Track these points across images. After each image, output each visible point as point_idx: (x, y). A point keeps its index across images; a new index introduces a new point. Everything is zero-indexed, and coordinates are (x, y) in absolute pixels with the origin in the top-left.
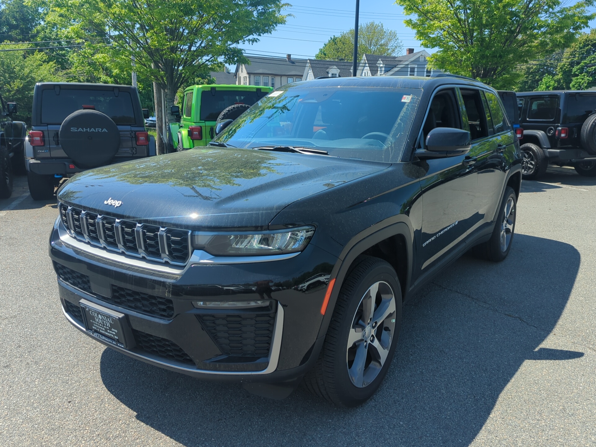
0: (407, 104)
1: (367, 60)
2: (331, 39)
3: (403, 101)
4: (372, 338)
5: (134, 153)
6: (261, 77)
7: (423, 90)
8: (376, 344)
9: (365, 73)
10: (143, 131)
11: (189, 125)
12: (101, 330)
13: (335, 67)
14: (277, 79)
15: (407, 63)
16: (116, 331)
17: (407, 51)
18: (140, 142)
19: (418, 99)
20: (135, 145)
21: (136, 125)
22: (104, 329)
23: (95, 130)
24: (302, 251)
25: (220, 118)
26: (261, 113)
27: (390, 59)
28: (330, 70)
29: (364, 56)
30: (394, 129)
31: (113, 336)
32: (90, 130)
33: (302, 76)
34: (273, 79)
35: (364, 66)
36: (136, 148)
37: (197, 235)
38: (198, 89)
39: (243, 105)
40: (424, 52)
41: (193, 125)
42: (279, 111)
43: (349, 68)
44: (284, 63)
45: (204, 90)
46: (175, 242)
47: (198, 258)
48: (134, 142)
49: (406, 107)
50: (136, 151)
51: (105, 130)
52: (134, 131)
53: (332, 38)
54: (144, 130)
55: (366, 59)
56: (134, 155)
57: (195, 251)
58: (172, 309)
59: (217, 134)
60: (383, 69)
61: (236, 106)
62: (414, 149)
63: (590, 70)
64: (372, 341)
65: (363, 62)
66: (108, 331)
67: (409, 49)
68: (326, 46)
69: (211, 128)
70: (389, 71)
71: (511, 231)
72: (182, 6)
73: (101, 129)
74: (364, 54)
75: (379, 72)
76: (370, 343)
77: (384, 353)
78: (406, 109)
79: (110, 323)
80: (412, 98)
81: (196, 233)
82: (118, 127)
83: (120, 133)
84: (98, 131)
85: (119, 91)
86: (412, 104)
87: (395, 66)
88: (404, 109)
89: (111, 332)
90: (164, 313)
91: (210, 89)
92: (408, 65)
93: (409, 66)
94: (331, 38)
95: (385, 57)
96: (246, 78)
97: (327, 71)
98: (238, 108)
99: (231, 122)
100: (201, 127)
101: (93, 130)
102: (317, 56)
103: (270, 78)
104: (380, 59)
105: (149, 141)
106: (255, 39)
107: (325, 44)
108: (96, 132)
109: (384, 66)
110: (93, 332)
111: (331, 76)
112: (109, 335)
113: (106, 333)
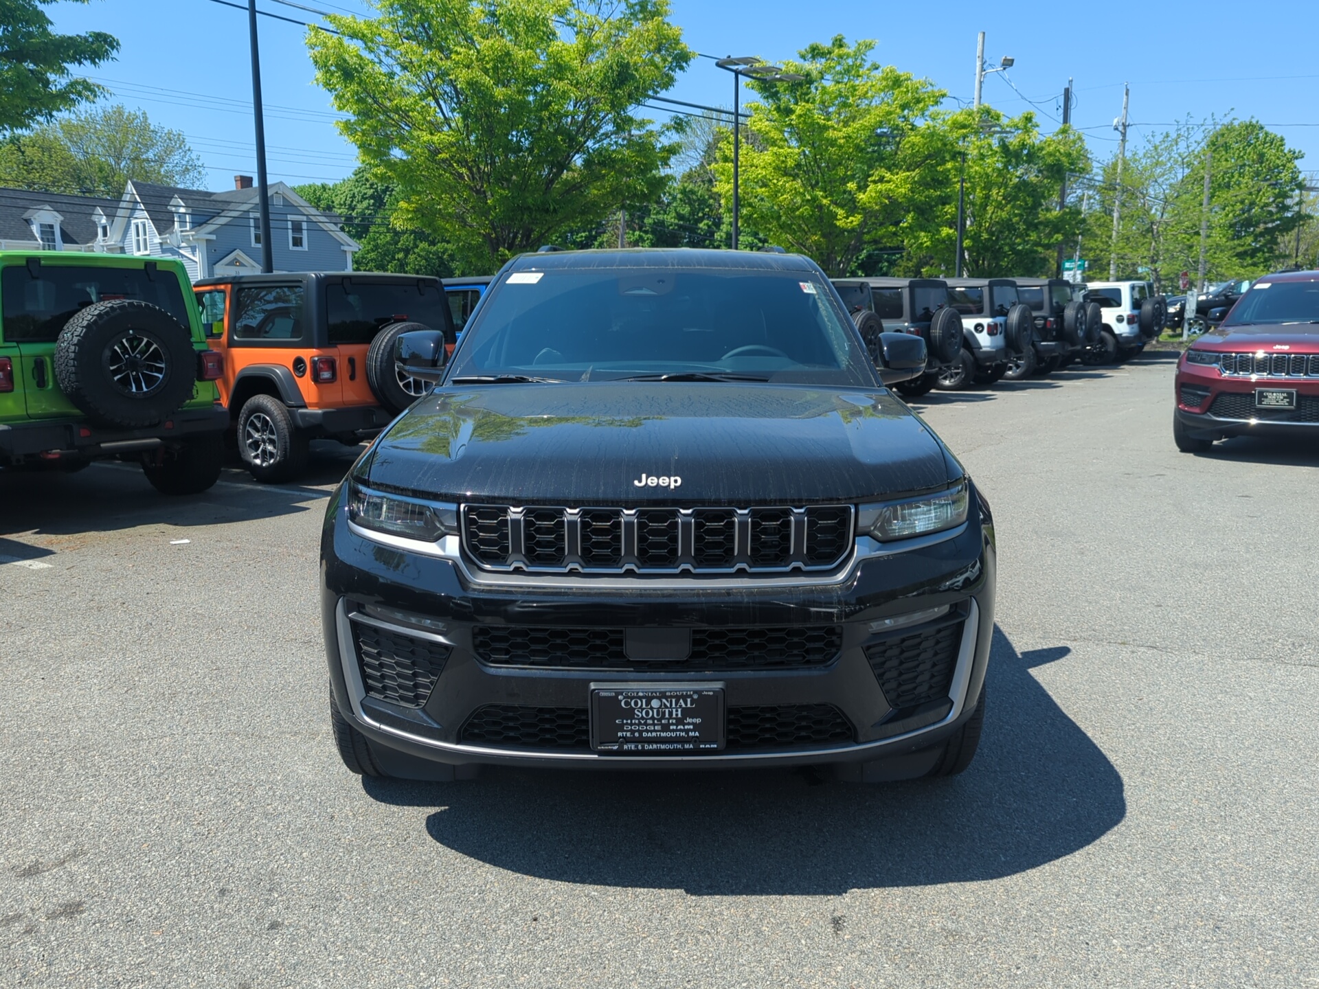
1: (139, 195)
9: (137, 227)
12: (649, 731)
13: (48, 207)
15: (245, 207)
16: (697, 721)
17: (236, 181)
22: (659, 728)
27: (199, 197)
28: (36, 216)
29: (130, 185)
31: (683, 734)
35: (134, 210)
40: (281, 187)
43: (91, 212)
45: (7, 263)
55: (135, 193)
60: (188, 218)
63: (578, 240)
65: (126, 198)
66: (673, 727)
67: (241, 177)
70: (205, 223)
74: (129, 182)
75: (176, 225)
79: (685, 709)
87: (218, 215)
89: (680, 727)
92: (248, 211)
93: (251, 215)
97: (25, 216)
100: (6, 358)
104: (176, 196)
109: (190, 211)
110: (621, 744)
111: (39, 229)
112: (673, 735)
113: (663, 734)
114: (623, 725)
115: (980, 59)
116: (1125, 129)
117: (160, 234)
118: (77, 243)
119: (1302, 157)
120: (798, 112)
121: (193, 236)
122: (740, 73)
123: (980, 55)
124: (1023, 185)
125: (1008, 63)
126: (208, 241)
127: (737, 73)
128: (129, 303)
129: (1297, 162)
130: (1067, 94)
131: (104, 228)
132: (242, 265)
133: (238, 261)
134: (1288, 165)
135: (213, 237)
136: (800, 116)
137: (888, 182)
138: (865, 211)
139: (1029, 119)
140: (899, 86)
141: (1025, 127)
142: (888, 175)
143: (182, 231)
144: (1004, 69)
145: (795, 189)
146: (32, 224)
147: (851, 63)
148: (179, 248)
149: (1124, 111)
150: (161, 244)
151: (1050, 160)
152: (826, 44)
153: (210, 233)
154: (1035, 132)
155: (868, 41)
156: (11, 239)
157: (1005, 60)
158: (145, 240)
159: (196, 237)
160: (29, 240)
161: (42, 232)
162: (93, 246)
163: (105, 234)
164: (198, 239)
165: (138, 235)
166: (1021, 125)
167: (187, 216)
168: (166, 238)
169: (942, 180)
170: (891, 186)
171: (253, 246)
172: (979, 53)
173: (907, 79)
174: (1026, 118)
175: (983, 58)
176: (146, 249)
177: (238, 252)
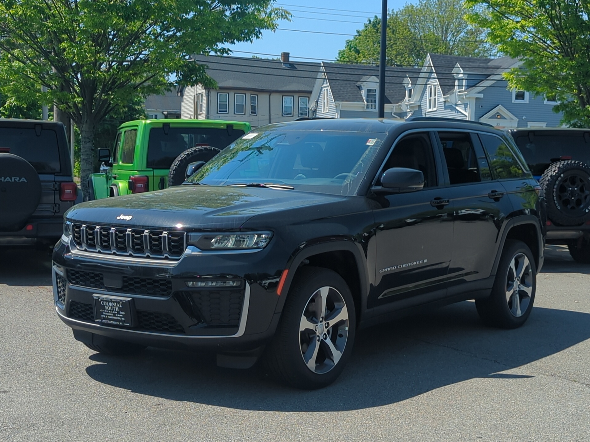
0: (370, 147)
1: (434, 67)
2: (370, 23)
3: (367, 144)
4: (324, 337)
5: (57, 211)
6: (232, 94)
7: (387, 134)
8: (328, 341)
9: (431, 89)
10: (69, 182)
11: (130, 175)
12: (110, 316)
14: (263, 99)
16: (124, 313)
18: (65, 197)
19: (381, 142)
20: (58, 201)
21: (61, 174)
22: (112, 315)
23: (11, 179)
24: (264, 248)
25: (176, 164)
26: (234, 157)
27: (476, 65)
28: (365, 83)
29: (429, 57)
30: (355, 168)
31: (120, 318)
32: (4, 179)
33: (310, 92)
34: (253, 99)
35: (429, 78)
36: (59, 205)
37: (190, 236)
38: (146, 125)
39: (208, 147)
41: (137, 174)
42: (255, 152)
44: (277, 66)
45: (152, 126)
46: (174, 241)
47: (191, 251)
48: (57, 196)
49: (369, 149)
50: (59, 208)
51: (23, 179)
52: (59, 182)
53: (372, 20)
54: (71, 181)
55: (432, 65)
56: (56, 214)
57: (188, 247)
58: (171, 288)
59: (188, 176)
61: (198, 148)
62: (371, 186)
64: (326, 339)
65: (425, 69)
66: (117, 315)
68: (360, 35)
69: (161, 179)
70: (475, 86)
71: (530, 295)
72: (121, 9)
73: (18, 178)
75: (456, 87)
76: (322, 340)
77: (337, 355)
78: (369, 151)
79: (119, 308)
80: (376, 142)
81: (190, 234)
82: (40, 176)
83: (42, 184)
84: (15, 180)
85: (42, 129)
86: (375, 147)
87: (485, 78)
88: (367, 152)
89: (119, 315)
90: (164, 293)
91: (161, 126)
94: (370, 21)
95: (469, 60)
96: (202, 95)
97: (358, 84)
98: (200, 150)
99: (203, 164)
100: (147, 177)
101: (8, 179)
102: (341, 53)
103: (249, 96)
104: (458, 65)
105: (77, 196)
106: (224, 49)
107: (358, 32)
108: (12, 182)
109: (466, 77)
110: (102, 320)
111: (366, 93)
112: (116, 318)
113: (114, 318)
114: (102, 312)
117: (444, 95)
118: (391, 103)
121: (465, 95)
126: (477, 99)
128: (204, 148)
131: (410, 91)
132: (502, 118)
133: (501, 115)
135: (481, 96)
143: (459, 92)
146: (362, 90)
148: (456, 105)
150: (445, 102)
153: (479, 93)
156: (347, 101)
158: (435, 99)
159: (467, 96)
160: (359, 101)
161: (368, 96)
162: (401, 105)
163: (410, 96)
164: (469, 98)
165: (431, 96)
167: (464, 81)
168: (448, 98)
171: (513, 102)
176: (435, 107)
177: (500, 106)
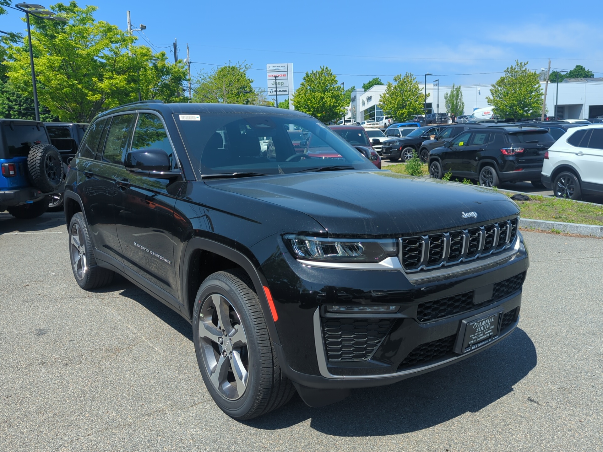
16: (493, 327)
31: (488, 335)
89: (488, 332)
115: (129, 23)
116: (189, 64)
119: (253, 82)
120: (60, 38)
122: (30, 12)
123: (129, 22)
124: (165, 86)
125: (143, 28)
127: (27, 12)
129: (251, 84)
130: (175, 45)
134: (248, 85)
136: (61, 40)
137: (115, 79)
138: (102, 92)
139: (163, 55)
140: (111, 32)
141: (162, 58)
142: (115, 76)
144: (142, 30)
145: (63, 78)
147: (85, 16)
149: (188, 56)
151: (176, 75)
152: (67, 5)
154: (166, 61)
155: (93, 6)
157: (142, 26)
166: (160, 57)
169: (136, 80)
170: (116, 81)
172: (128, 20)
173: (116, 29)
174: (162, 54)
175: (130, 23)
